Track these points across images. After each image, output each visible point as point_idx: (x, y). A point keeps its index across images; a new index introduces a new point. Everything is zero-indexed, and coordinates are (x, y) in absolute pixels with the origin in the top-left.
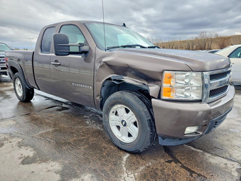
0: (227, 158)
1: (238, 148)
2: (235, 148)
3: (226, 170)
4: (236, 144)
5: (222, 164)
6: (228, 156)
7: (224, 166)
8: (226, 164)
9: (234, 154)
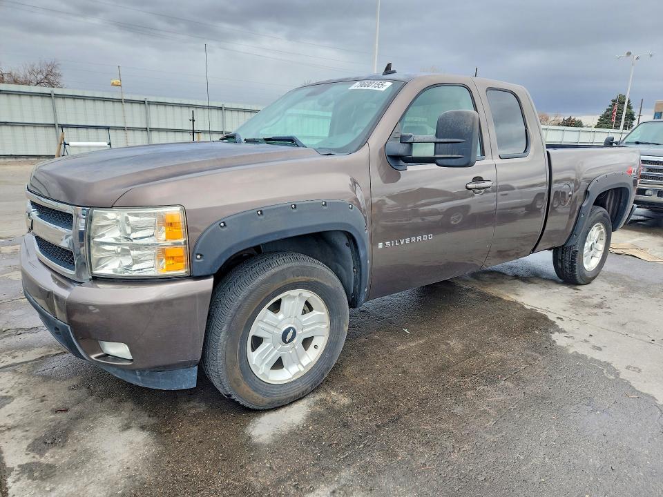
0: (20, 365)
1: (9, 394)
2: (17, 390)
3: (9, 352)
4: (19, 399)
5: (21, 354)
6: (20, 369)
7: (16, 354)
8: (14, 357)
9: (11, 377)
